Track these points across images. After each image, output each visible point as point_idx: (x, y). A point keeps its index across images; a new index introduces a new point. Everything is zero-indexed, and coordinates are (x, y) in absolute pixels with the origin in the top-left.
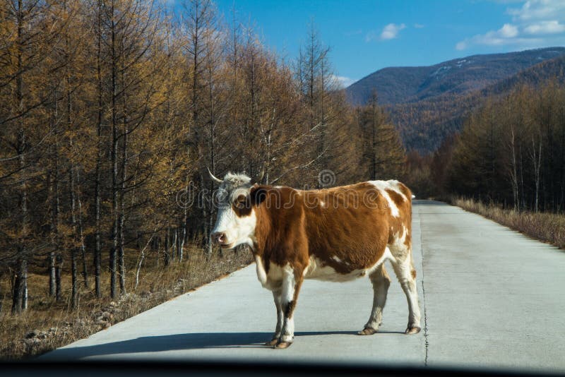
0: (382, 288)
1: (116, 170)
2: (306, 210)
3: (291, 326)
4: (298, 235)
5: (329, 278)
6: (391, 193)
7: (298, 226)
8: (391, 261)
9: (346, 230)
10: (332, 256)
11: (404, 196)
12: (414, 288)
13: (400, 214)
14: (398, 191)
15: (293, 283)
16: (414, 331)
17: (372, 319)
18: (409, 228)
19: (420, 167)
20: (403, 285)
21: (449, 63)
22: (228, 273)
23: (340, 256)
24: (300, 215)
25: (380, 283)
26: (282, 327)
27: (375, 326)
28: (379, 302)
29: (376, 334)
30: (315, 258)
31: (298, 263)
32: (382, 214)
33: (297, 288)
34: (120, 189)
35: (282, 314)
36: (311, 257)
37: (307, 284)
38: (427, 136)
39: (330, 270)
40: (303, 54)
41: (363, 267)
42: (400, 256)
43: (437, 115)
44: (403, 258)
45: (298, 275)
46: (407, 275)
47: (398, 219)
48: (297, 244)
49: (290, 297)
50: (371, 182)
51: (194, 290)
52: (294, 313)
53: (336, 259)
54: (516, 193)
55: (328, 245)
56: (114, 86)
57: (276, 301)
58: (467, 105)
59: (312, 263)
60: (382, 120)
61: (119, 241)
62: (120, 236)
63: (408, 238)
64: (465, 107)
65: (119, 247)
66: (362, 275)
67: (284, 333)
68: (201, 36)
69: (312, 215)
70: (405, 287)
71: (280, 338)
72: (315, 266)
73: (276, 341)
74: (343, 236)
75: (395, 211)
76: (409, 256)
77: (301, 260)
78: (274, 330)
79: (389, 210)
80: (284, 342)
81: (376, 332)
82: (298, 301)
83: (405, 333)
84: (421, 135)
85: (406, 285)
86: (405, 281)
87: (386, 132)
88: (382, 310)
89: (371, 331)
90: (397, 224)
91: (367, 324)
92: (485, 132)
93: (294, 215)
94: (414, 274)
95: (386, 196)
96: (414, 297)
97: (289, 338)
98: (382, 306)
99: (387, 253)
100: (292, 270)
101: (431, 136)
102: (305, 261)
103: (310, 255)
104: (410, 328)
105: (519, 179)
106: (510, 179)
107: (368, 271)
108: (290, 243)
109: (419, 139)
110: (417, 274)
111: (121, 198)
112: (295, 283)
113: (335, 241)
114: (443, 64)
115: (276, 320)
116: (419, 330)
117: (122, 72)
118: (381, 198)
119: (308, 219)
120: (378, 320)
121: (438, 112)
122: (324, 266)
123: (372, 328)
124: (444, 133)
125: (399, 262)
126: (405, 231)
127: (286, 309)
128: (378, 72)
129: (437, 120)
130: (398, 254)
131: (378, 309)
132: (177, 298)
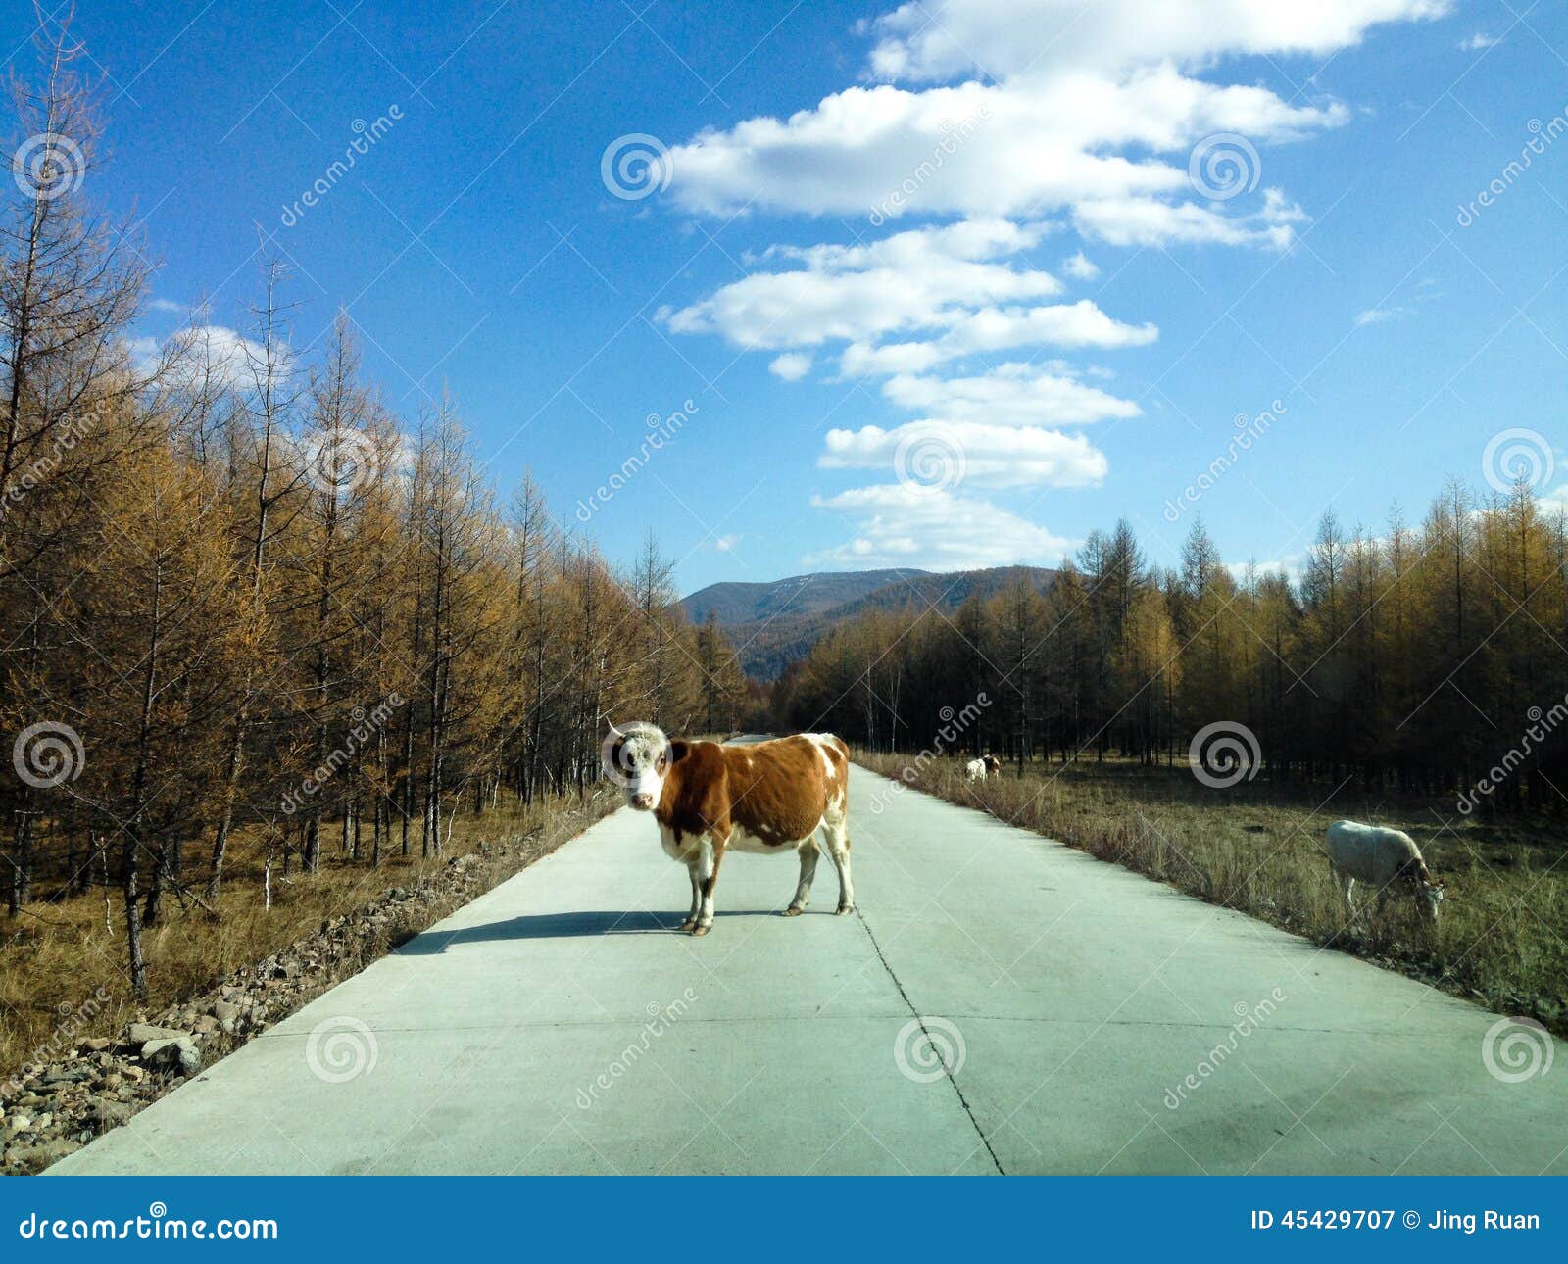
0: (811, 860)
1: (436, 701)
2: (730, 770)
3: (710, 906)
4: (718, 798)
5: (755, 850)
6: (827, 749)
7: (719, 786)
8: (824, 829)
9: (777, 795)
10: (760, 824)
11: (841, 753)
12: (847, 861)
13: (836, 773)
14: (834, 747)
15: (711, 854)
16: (846, 911)
17: (798, 897)
18: (845, 790)
19: (759, 698)
20: (835, 857)
21: (791, 580)
22: (583, 830)
23: (770, 825)
24: (720, 776)
25: (809, 856)
26: (699, 907)
27: (801, 906)
28: (806, 877)
29: (803, 915)
30: (739, 826)
31: (717, 831)
32: (818, 775)
33: (717, 862)
34: (439, 723)
35: (699, 892)
36: (734, 825)
37: (728, 857)
38: (764, 661)
39: (756, 841)
40: (640, 567)
41: (797, 839)
42: (834, 823)
43: (776, 638)
44: (837, 825)
45: (717, 846)
46: (840, 846)
47: (834, 780)
48: (716, 810)
49: (709, 873)
50: (804, 736)
51: (552, 852)
52: (714, 891)
53: (765, 827)
54: (871, 731)
55: (755, 811)
56: (439, 600)
57: (692, 877)
58: (809, 628)
59: (734, 831)
60: (719, 643)
61: (436, 784)
62: (436, 780)
63: (844, 802)
64: (807, 631)
65: (435, 792)
66: (793, 847)
67: (702, 915)
68: (530, 544)
69: (738, 776)
70: (836, 859)
71: (697, 922)
72: (739, 836)
73: (691, 925)
74: (775, 801)
75: (831, 770)
76: (844, 822)
77: (722, 828)
78: (689, 910)
79: (825, 769)
80: (702, 926)
81: (801, 913)
82: (717, 877)
83: (836, 914)
84: (758, 660)
85: (839, 857)
86: (839, 852)
87: (724, 657)
88: (809, 887)
89: (797, 911)
90: (832, 787)
91: (792, 904)
92: (837, 661)
93: (714, 775)
94: (847, 844)
95: (821, 752)
96: (846, 871)
97: (707, 922)
98: (810, 881)
99: (822, 822)
100: (710, 840)
101: (769, 662)
102: (726, 829)
103: (732, 821)
104: (841, 907)
105: (874, 714)
106: (864, 715)
107: (800, 843)
108: (708, 807)
109: (755, 664)
110: (851, 844)
111: (440, 734)
112: (714, 856)
113: (763, 806)
114: (783, 582)
115: (692, 899)
116: (851, 911)
117: (449, 585)
118: (817, 756)
119: (732, 780)
120: (805, 898)
121: (777, 635)
122: (749, 835)
123: (798, 909)
124: (783, 659)
125: (832, 831)
126: (841, 794)
127: (706, 886)
128: (712, 587)
129: (776, 643)
130: (832, 822)
131: (806, 885)
132: (536, 863)
